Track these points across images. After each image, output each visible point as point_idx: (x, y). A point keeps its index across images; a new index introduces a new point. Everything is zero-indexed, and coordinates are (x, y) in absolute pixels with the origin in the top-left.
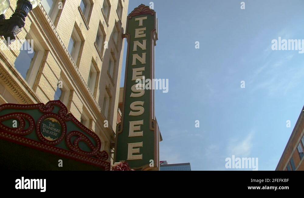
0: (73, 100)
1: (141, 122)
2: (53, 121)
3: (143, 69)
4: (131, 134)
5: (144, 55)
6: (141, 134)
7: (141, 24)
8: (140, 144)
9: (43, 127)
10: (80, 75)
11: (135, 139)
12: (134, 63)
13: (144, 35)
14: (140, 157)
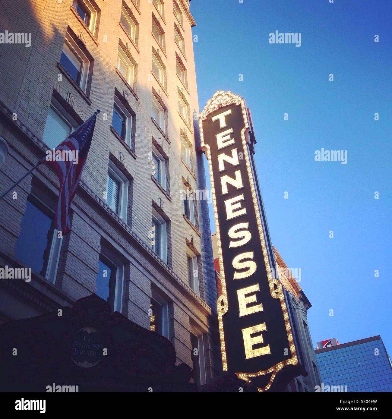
0: (130, 279)
1: (255, 288)
2: (89, 333)
3: (241, 197)
4: (244, 311)
5: (238, 173)
6: (258, 308)
7: (223, 124)
8: (261, 327)
9: (74, 346)
10: (135, 237)
11: (252, 320)
12: (225, 191)
13: (233, 141)
14: (266, 351)
